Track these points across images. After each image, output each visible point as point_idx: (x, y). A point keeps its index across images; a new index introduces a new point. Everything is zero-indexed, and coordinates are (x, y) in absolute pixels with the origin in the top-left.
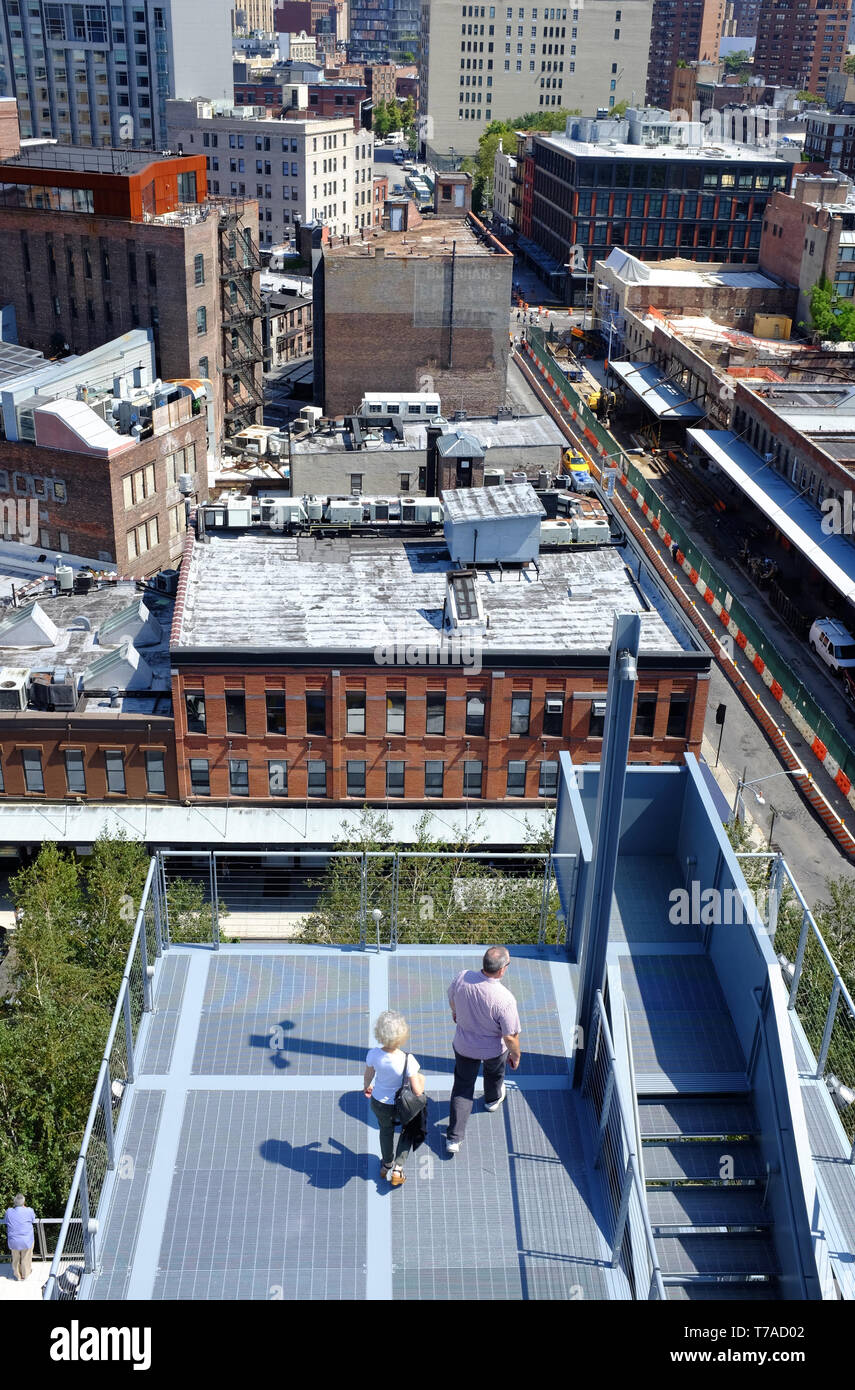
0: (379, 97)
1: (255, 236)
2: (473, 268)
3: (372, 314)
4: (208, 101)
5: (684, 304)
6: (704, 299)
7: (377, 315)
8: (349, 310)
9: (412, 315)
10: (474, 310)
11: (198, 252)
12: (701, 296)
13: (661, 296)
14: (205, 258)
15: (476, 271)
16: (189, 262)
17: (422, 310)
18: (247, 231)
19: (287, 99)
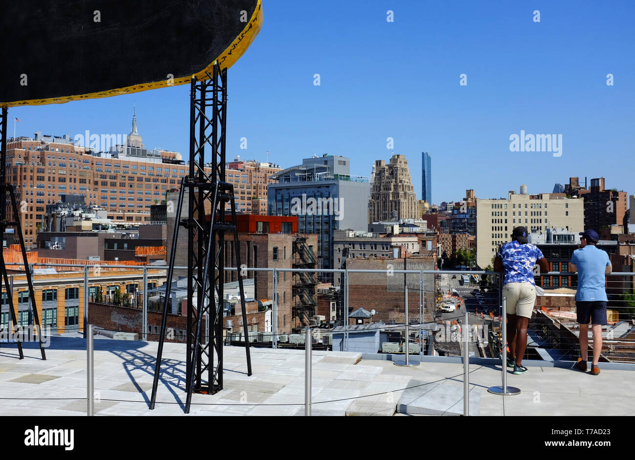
0: (460, 247)
1: (315, 249)
2: (415, 264)
3: (368, 285)
4: (353, 230)
5: (560, 305)
6: (571, 303)
7: (370, 286)
8: (357, 283)
9: (387, 286)
10: (416, 284)
11: (276, 246)
12: (569, 301)
13: (548, 301)
14: (279, 249)
15: (417, 265)
16: (270, 249)
17: (392, 284)
18: (311, 246)
19: (389, 231)
